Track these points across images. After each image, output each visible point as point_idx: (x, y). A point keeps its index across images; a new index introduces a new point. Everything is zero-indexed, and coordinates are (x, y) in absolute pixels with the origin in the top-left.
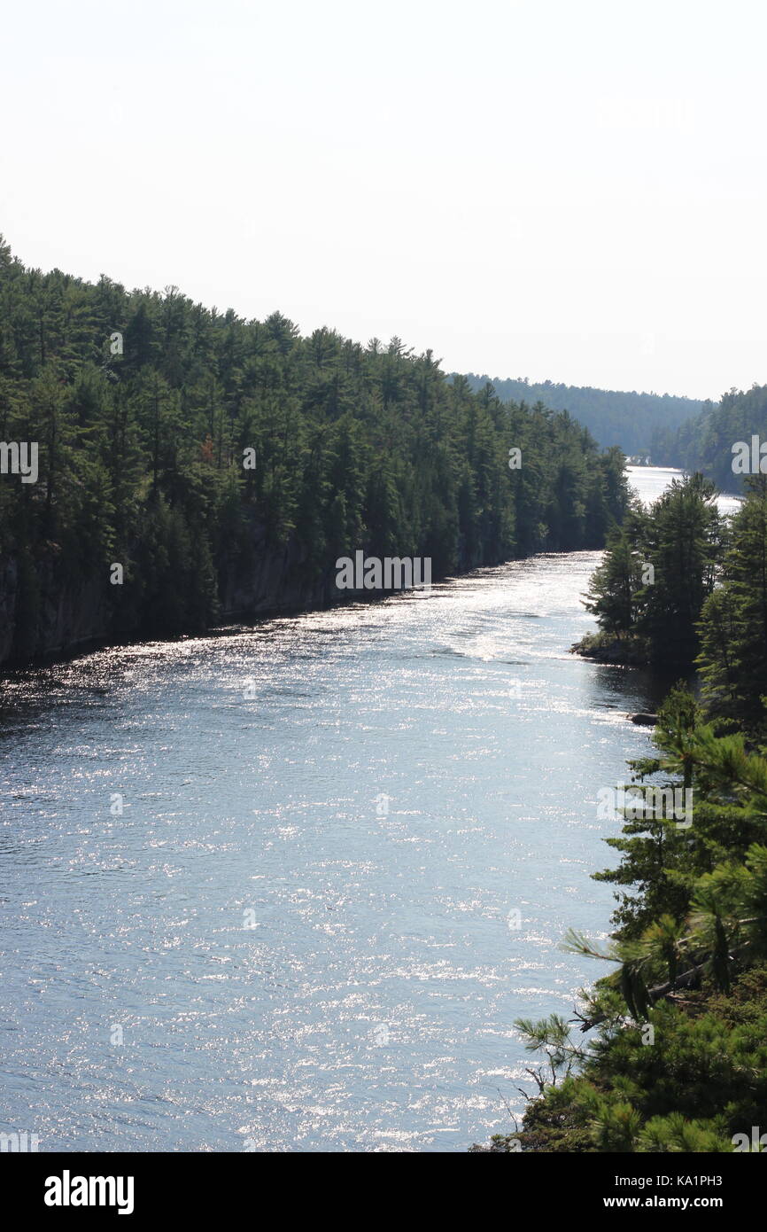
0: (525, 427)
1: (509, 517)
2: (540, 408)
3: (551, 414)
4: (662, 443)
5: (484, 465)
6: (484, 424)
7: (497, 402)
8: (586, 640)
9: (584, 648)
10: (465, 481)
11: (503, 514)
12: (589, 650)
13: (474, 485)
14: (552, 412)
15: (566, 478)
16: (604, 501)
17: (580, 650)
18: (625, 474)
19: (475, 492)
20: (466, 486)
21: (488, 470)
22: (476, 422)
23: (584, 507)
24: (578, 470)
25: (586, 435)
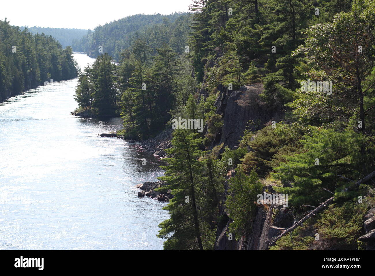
0: (40, 41)
1: (38, 71)
2: (43, 35)
3: (47, 37)
4: (76, 44)
5: (29, 55)
6: (27, 41)
7: (30, 34)
8: (76, 111)
9: (76, 113)
10: (24, 61)
11: (36, 71)
12: (77, 114)
13: (26, 62)
14: (47, 36)
15: (54, 58)
16: (67, 64)
17: (74, 114)
18: (72, 55)
19: (27, 64)
20: (24, 62)
21: (30, 57)
22: (25, 41)
23: (61, 67)
24: (58, 55)
25: (58, 43)
